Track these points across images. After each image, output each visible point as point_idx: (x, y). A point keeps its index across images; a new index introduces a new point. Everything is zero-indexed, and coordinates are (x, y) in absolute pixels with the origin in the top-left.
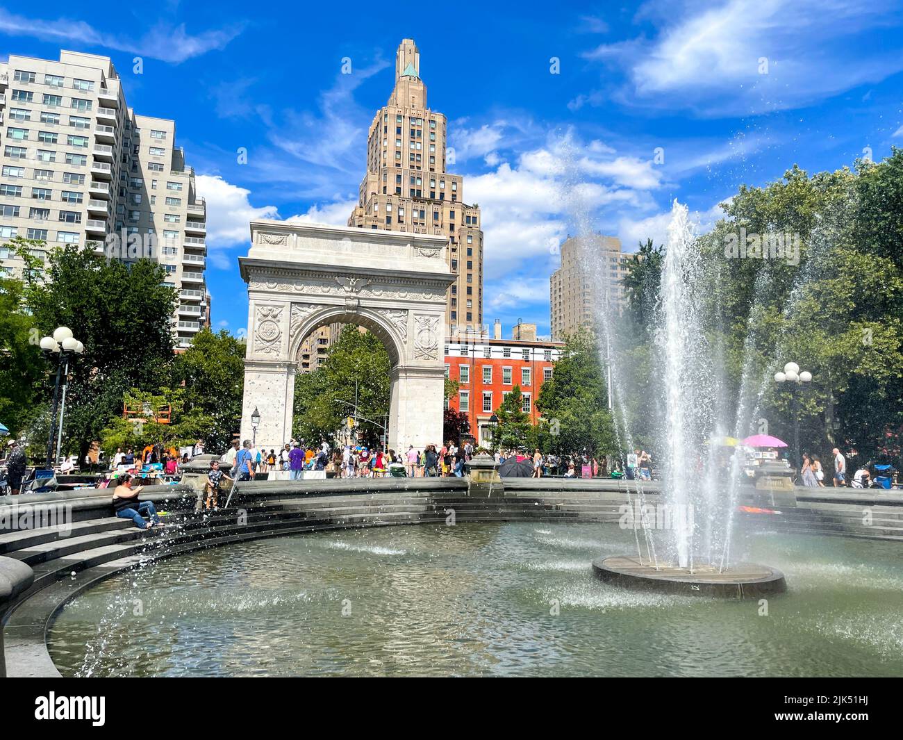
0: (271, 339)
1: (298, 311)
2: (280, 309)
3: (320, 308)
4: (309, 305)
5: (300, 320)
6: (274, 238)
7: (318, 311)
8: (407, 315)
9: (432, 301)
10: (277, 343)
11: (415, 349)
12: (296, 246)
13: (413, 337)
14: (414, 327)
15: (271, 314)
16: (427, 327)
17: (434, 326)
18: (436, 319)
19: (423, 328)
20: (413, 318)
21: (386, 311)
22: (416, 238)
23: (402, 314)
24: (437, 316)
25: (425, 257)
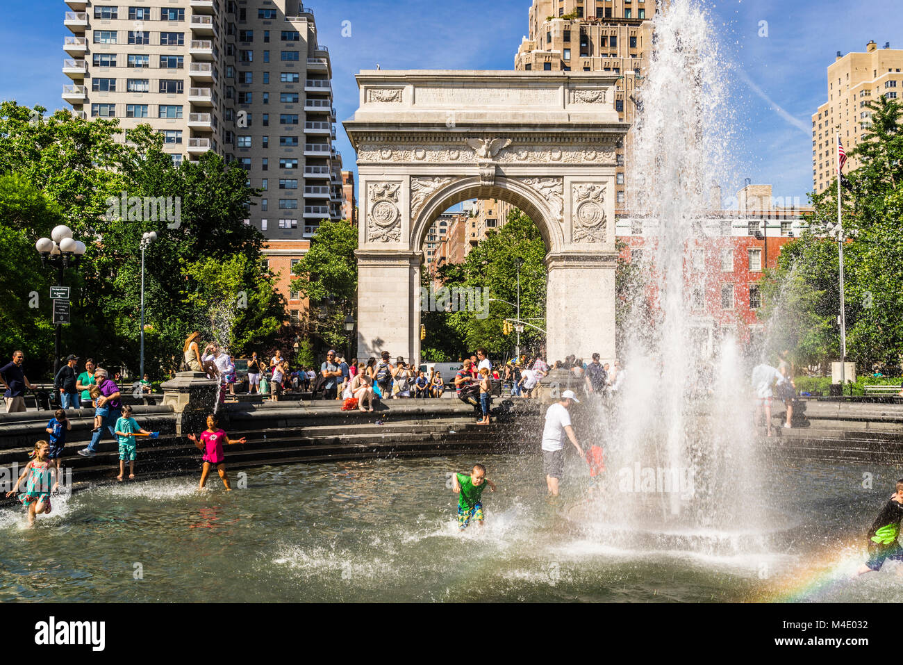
0: (387, 224)
1: (419, 187)
2: (397, 185)
3: (446, 181)
4: (433, 177)
5: (422, 198)
6: (387, 94)
7: (444, 185)
8: (563, 184)
9: (596, 163)
10: (396, 229)
11: (574, 229)
12: (414, 102)
13: (571, 213)
14: (571, 199)
15: (387, 193)
16: (590, 199)
17: (601, 197)
18: (602, 187)
19: (585, 200)
20: (571, 188)
21: (534, 180)
22: (568, 77)
23: (555, 183)
24: (604, 183)
25: (585, 103)
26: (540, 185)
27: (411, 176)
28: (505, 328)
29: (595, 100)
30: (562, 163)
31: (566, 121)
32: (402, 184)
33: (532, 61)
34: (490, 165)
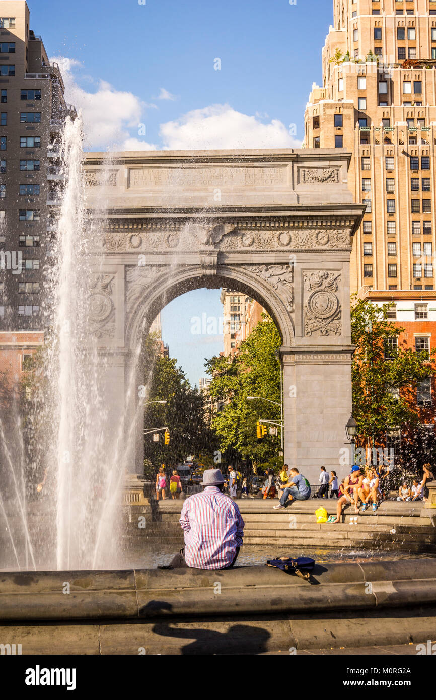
0: (101, 318)
1: (135, 278)
2: (112, 276)
3: (164, 270)
4: (151, 266)
5: (139, 289)
6: (99, 177)
7: (162, 275)
8: (292, 272)
9: (329, 248)
10: (110, 324)
11: (306, 321)
12: (129, 186)
13: (302, 303)
14: (302, 288)
15: (100, 284)
16: (322, 287)
17: (334, 285)
18: (336, 274)
19: (317, 289)
20: (302, 276)
21: (260, 267)
22: (297, 155)
23: (284, 271)
24: (338, 270)
25: (316, 183)
26: (268, 274)
27: (126, 266)
28: (258, 431)
29: (328, 178)
30: (292, 248)
31: (294, 203)
32: (116, 275)
33: (320, 113)
34: (211, 253)
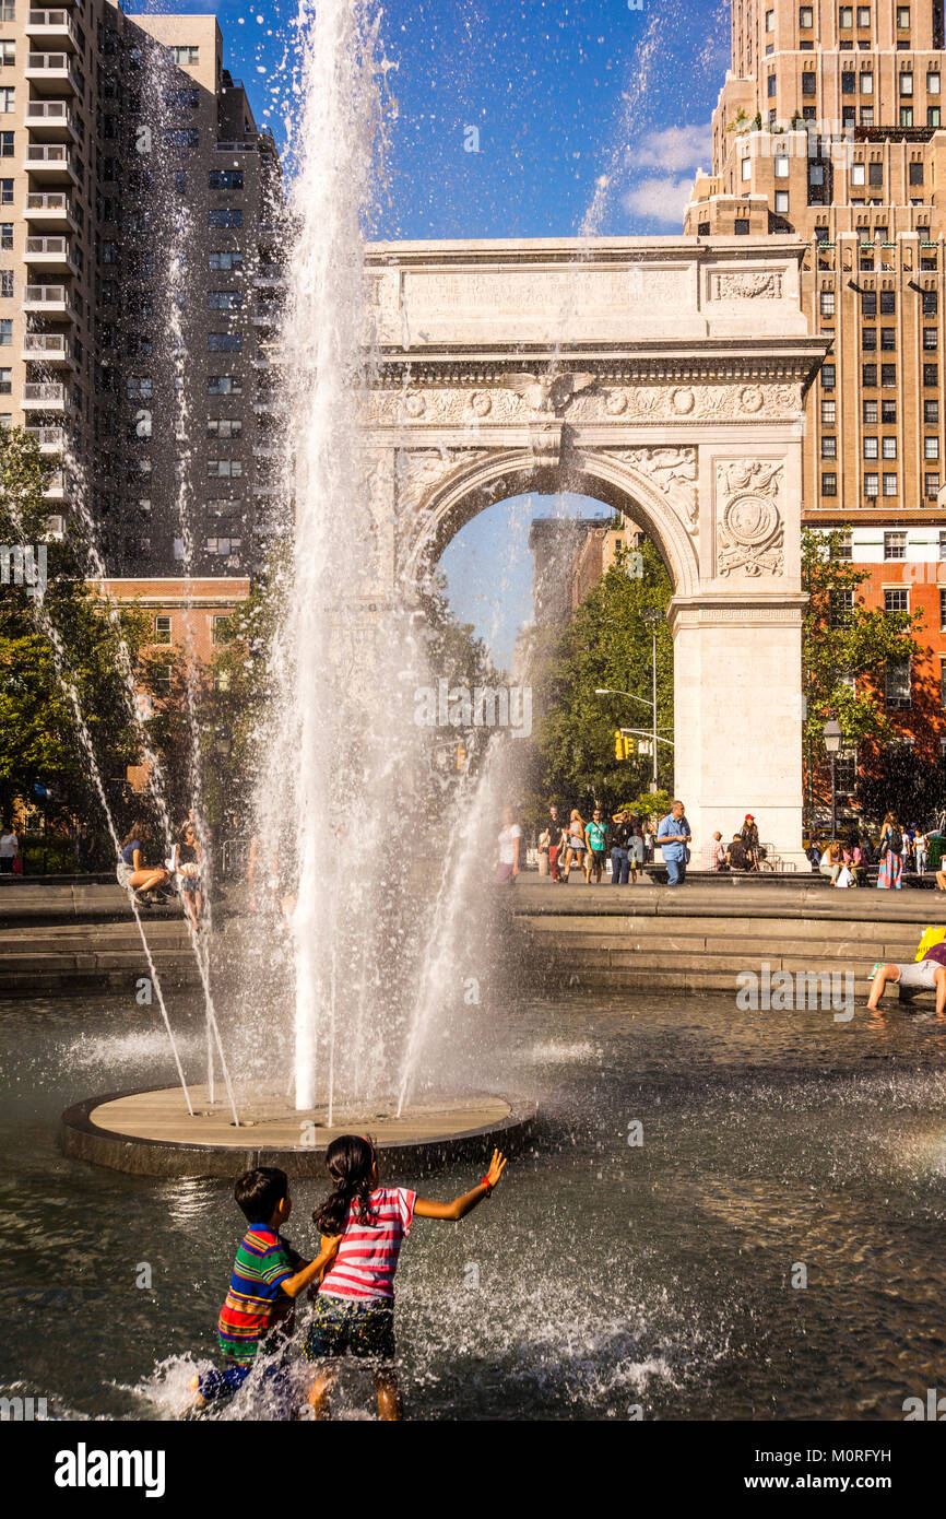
1: (413, 471)
3: (464, 457)
4: (440, 451)
5: (420, 491)
7: (461, 466)
8: (696, 461)
9: (763, 417)
11: (720, 549)
12: (401, 304)
13: (714, 518)
14: (714, 491)
16: (749, 490)
17: (772, 485)
18: (776, 465)
19: (741, 492)
20: (713, 468)
21: (638, 453)
22: (707, 247)
23: (681, 458)
24: (779, 457)
25: (741, 299)
26: (651, 465)
27: (397, 449)
28: (618, 748)
29: (762, 290)
30: (695, 418)
31: (702, 337)
32: (379, 466)
34: (550, 426)
